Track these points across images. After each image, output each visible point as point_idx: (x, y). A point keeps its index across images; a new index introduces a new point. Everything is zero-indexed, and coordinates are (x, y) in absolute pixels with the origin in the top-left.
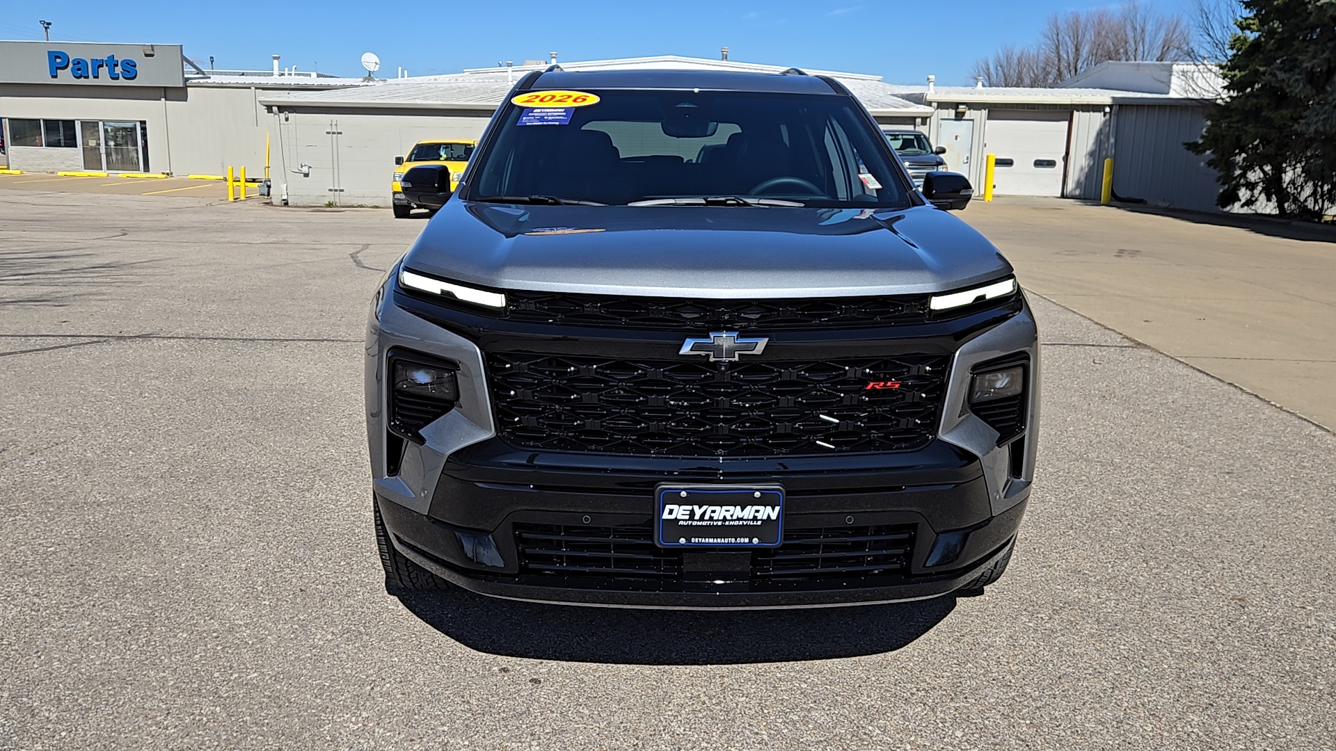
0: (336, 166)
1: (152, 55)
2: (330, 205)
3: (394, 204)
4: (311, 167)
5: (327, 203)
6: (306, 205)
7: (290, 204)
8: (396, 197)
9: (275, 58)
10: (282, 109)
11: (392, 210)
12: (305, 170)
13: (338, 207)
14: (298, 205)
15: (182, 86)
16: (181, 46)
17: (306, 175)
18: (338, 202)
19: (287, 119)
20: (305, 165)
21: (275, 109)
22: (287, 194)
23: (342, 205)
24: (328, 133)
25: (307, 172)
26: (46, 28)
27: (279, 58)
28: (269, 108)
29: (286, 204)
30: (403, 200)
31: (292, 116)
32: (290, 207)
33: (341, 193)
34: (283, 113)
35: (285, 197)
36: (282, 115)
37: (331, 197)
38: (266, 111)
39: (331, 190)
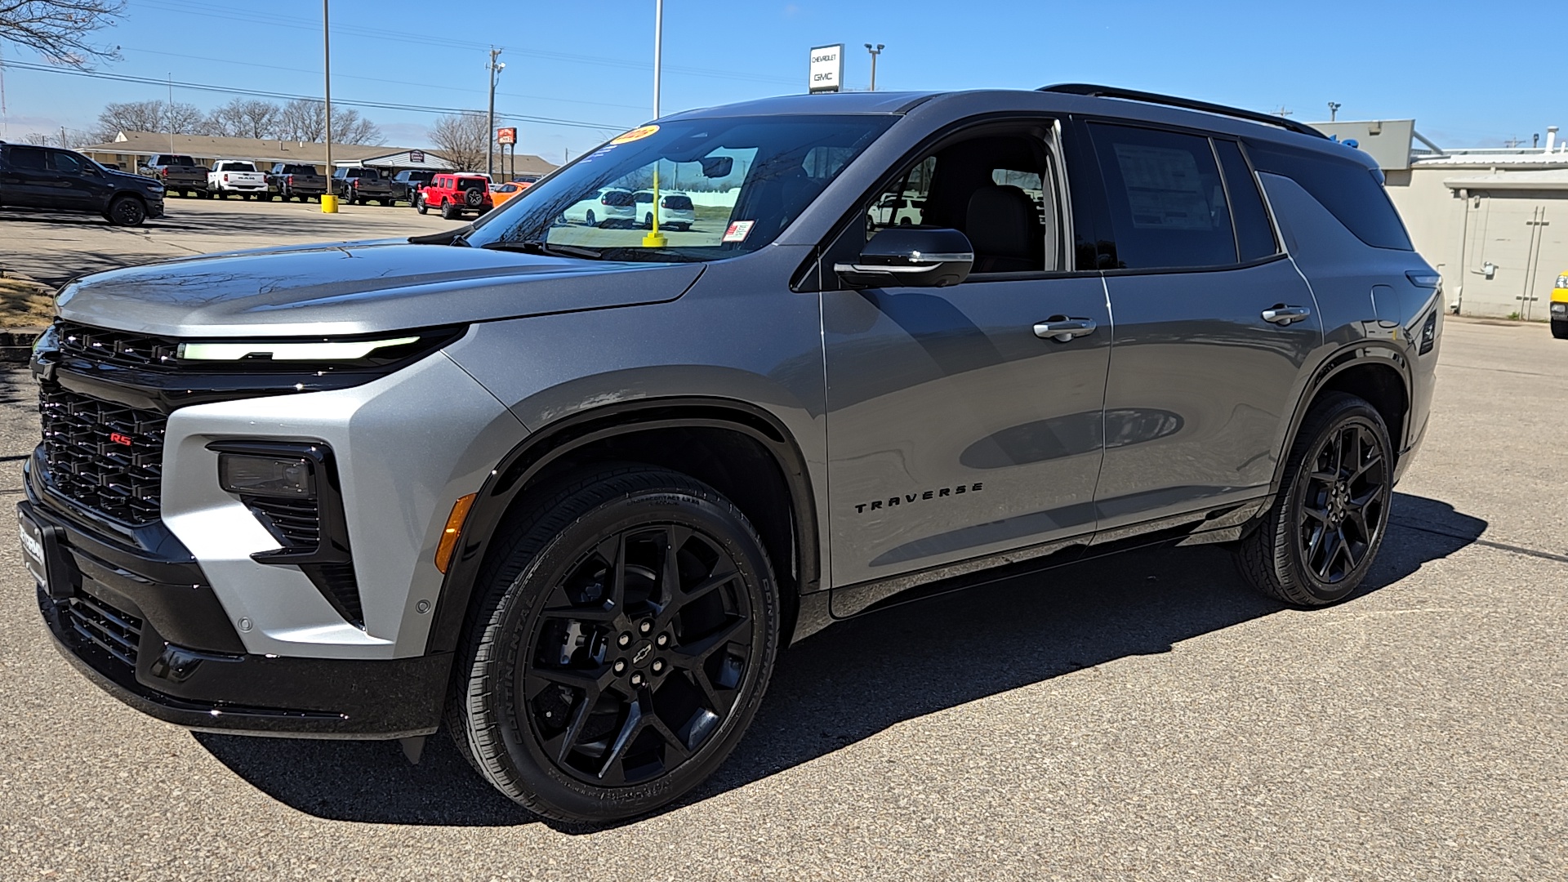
0: (1532, 267)
1: (1377, 134)
2: (1514, 317)
3: (1552, 319)
4: (1497, 267)
5: (1511, 314)
6: (1482, 315)
7: (1461, 312)
8: (1553, 309)
9: (1551, 130)
10: (1471, 192)
11: (1549, 325)
12: (1489, 270)
13: (1524, 320)
14: (1472, 314)
15: (1404, 168)
16: (1413, 121)
17: (1490, 277)
18: (1527, 313)
19: (1477, 206)
20: (1490, 264)
21: (1463, 192)
22: (1460, 299)
23: (1531, 318)
24: (1529, 223)
25: (1491, 273)
26: (1334, 111)
27: (1557, 129)
28: (1457, 192)
29: (1457, 312)
30: (1561, 313)
31: (1484, 201)
32: (1462, 316)
33: (1533, 302)
34: (1472, 197)
35: (1456, 304)
36: (1472, 201)
37: (1516, 308)
38: (1453, 195)
39: (1519, 298)
